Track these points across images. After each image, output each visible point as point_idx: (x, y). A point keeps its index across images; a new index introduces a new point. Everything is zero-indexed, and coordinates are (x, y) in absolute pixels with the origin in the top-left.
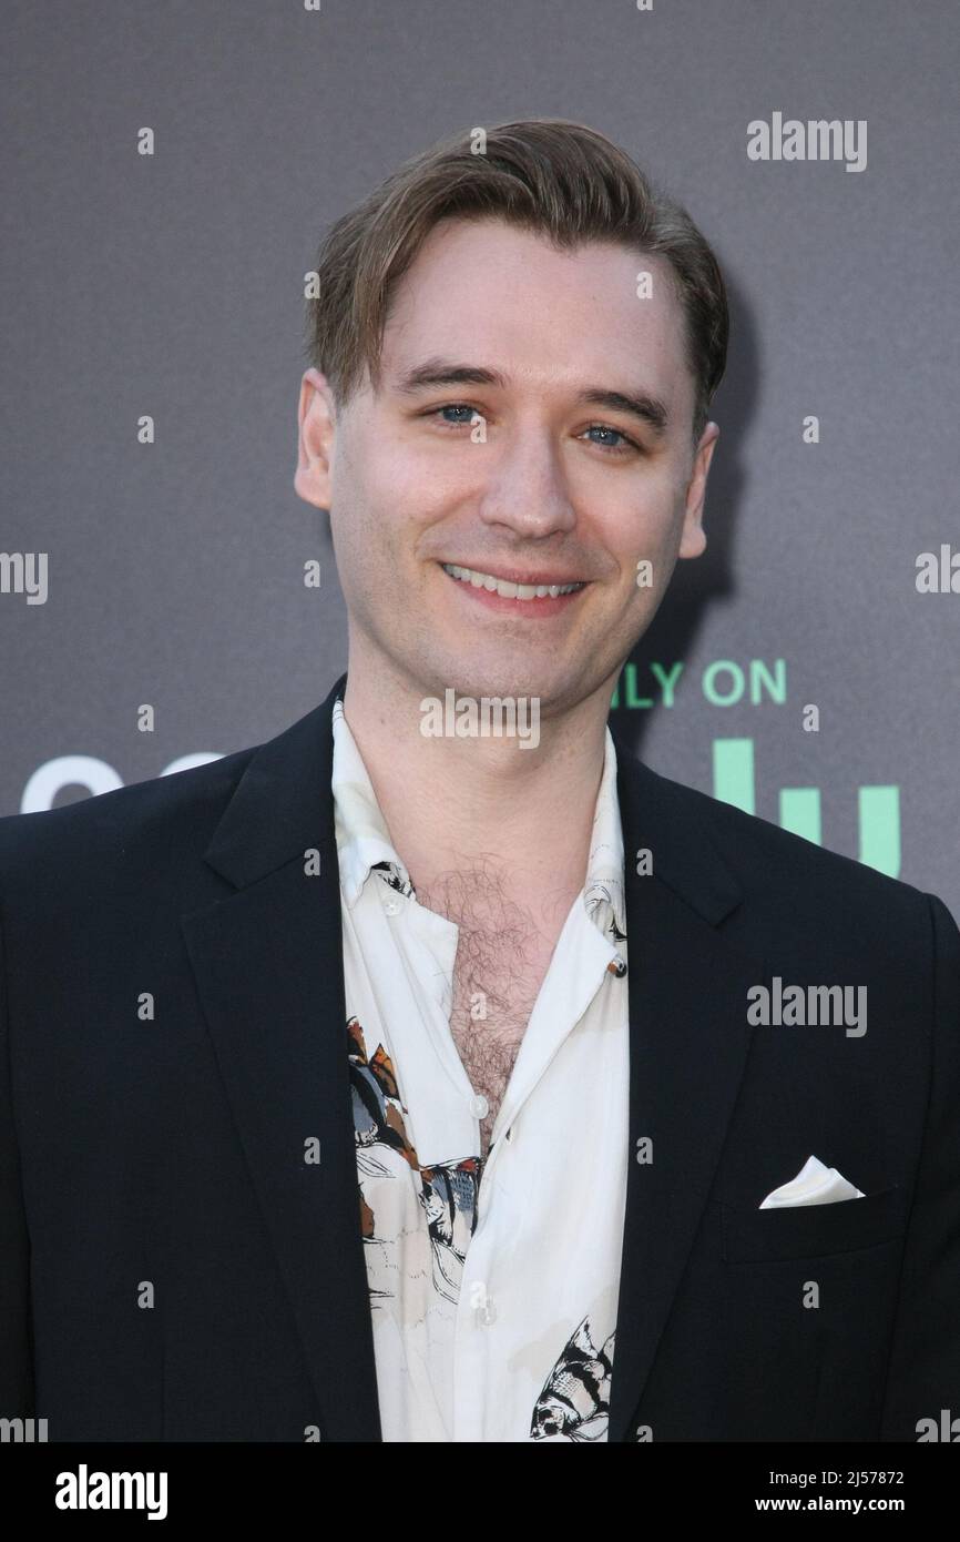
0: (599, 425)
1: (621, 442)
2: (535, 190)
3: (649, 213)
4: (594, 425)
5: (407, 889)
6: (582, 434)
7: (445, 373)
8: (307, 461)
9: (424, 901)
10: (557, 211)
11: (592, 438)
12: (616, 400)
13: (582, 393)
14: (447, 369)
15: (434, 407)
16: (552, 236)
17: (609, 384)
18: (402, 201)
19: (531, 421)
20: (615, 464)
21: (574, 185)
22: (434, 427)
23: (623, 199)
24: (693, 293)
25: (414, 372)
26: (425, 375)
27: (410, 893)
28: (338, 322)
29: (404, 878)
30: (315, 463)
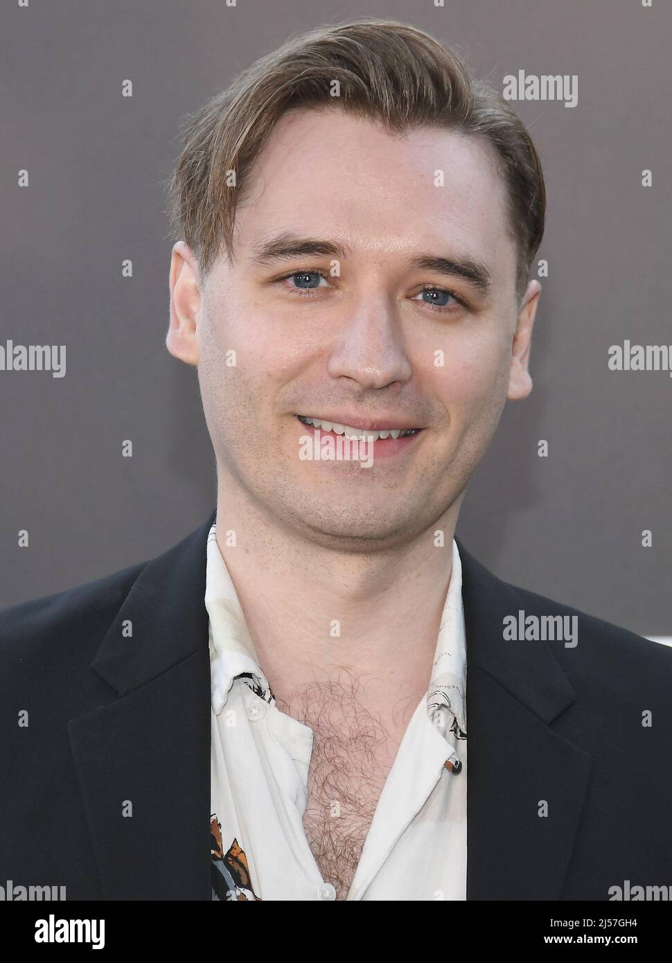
0: (431, 287)
1: (451, 302)
2: (368, 82)
3: (470, 100)
4: (426, 287)
5: (267, 696)
6: (416, 295)
7: (293, 246)
8: (178, 323)
9: (284, 707)
10: (387, 102)
11: (425, 299)
12: (444, 265)
13: (414, 260)
14: (295, 243)
15: (286, 274)
16: (384, 123)
17: (439, 252)
18: (252, 94)
19: (369, 284)
20: (446, 322)
21: (403, 77)
22: (285, 293)
23: (446, 88)
24: (511, 167)
25: (267, 246)
26: (276, 248)
27: (270, 699)
28: (199, 201)
29: (265, 686)
30: (184, 323)
